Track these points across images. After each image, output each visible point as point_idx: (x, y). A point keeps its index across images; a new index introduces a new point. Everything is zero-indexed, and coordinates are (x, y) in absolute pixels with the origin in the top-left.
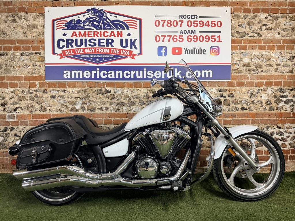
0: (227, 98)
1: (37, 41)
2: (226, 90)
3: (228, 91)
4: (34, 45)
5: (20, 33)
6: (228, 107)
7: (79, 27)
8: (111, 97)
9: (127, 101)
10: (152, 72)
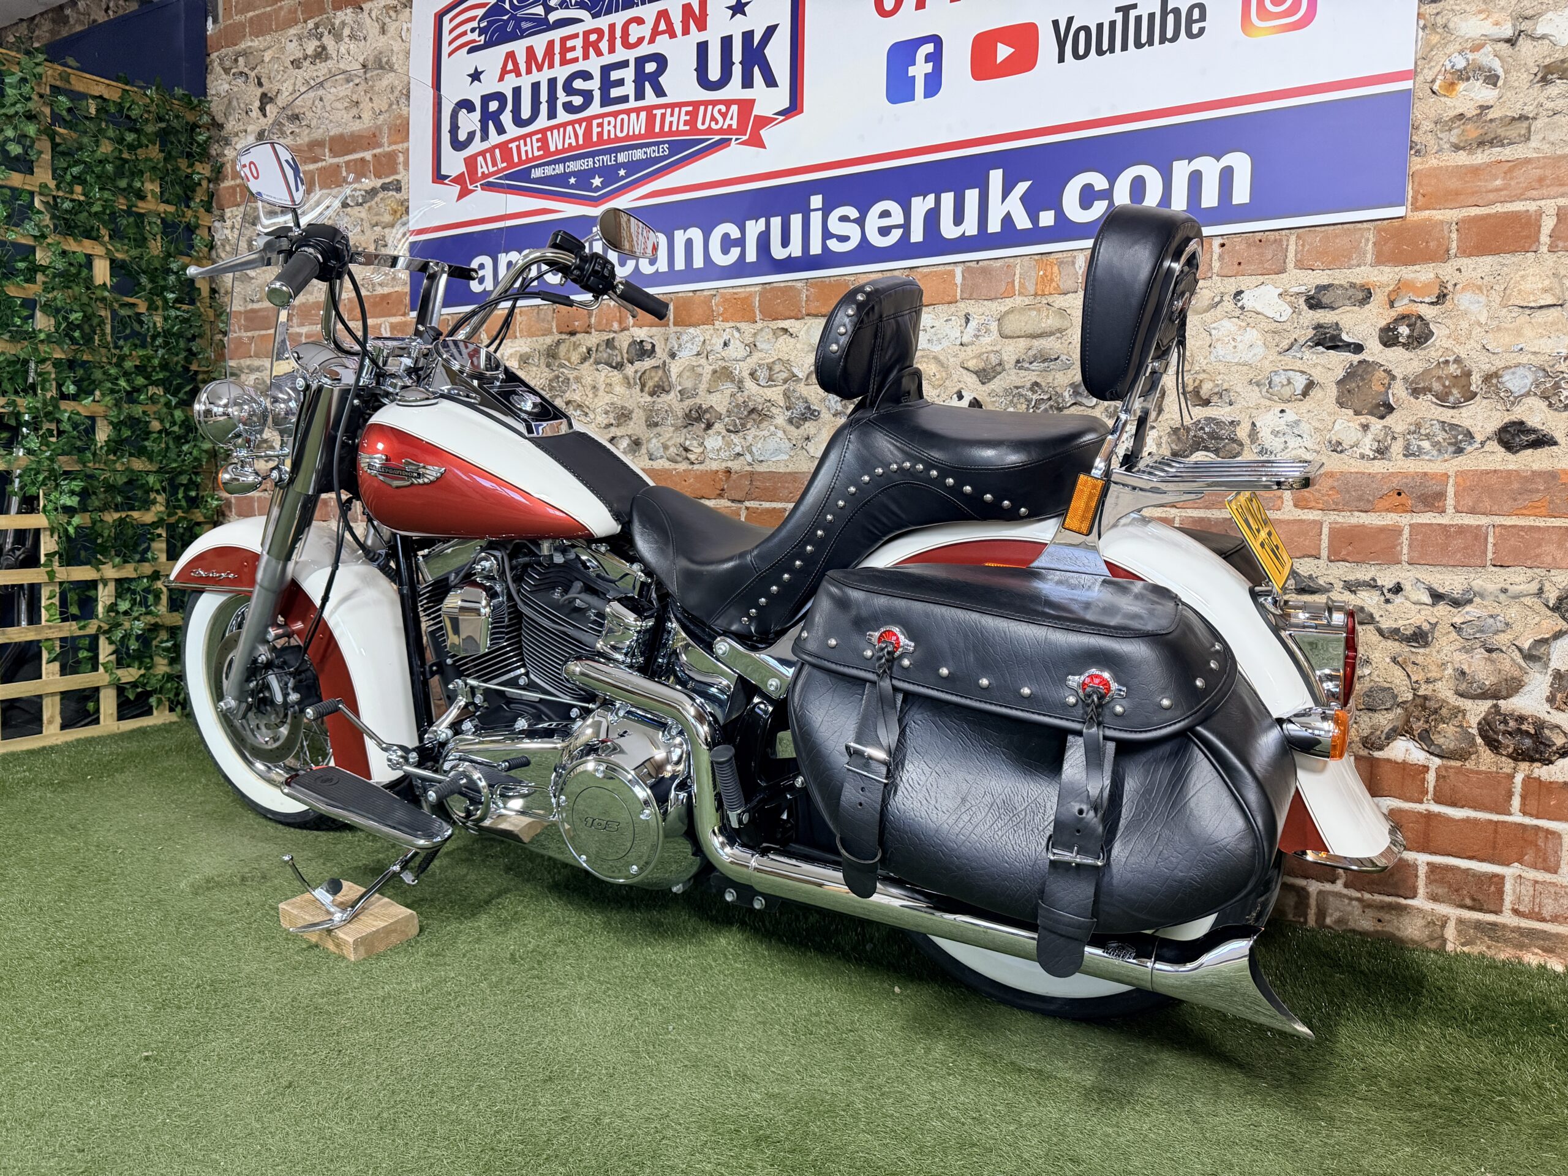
0: (1374, 351)
1: (390, 129)
2: (1365, 296)
3: (1379, 298)
4: (377, 151)
5: (338, 105)
6: (1377, 425)
7: (529, 25)
8: (652, 378)
9: (726, 403)
10: (853, 213)
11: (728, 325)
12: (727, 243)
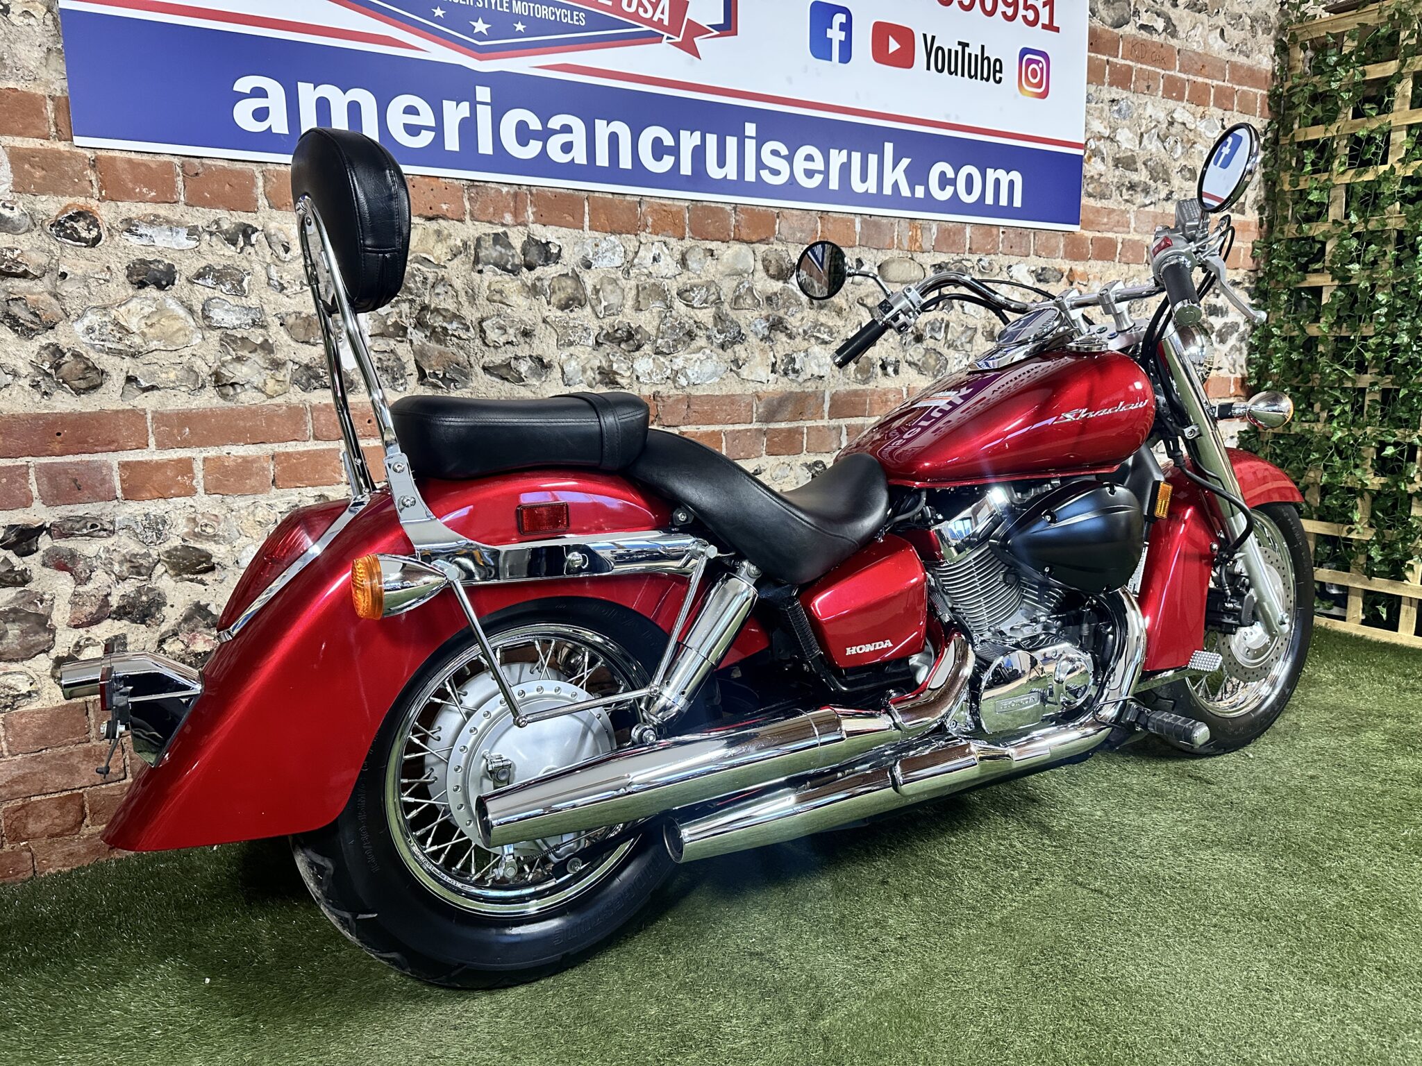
2: (1060, 276)
3: (1065, 278)
8: (562, 288)
9: (656, 323)
10: (784, 151)
11: (655, 238)
12: (659, 150)
